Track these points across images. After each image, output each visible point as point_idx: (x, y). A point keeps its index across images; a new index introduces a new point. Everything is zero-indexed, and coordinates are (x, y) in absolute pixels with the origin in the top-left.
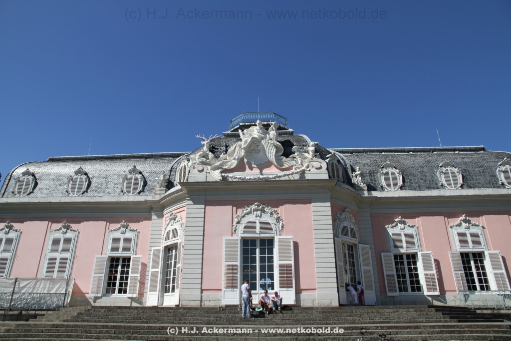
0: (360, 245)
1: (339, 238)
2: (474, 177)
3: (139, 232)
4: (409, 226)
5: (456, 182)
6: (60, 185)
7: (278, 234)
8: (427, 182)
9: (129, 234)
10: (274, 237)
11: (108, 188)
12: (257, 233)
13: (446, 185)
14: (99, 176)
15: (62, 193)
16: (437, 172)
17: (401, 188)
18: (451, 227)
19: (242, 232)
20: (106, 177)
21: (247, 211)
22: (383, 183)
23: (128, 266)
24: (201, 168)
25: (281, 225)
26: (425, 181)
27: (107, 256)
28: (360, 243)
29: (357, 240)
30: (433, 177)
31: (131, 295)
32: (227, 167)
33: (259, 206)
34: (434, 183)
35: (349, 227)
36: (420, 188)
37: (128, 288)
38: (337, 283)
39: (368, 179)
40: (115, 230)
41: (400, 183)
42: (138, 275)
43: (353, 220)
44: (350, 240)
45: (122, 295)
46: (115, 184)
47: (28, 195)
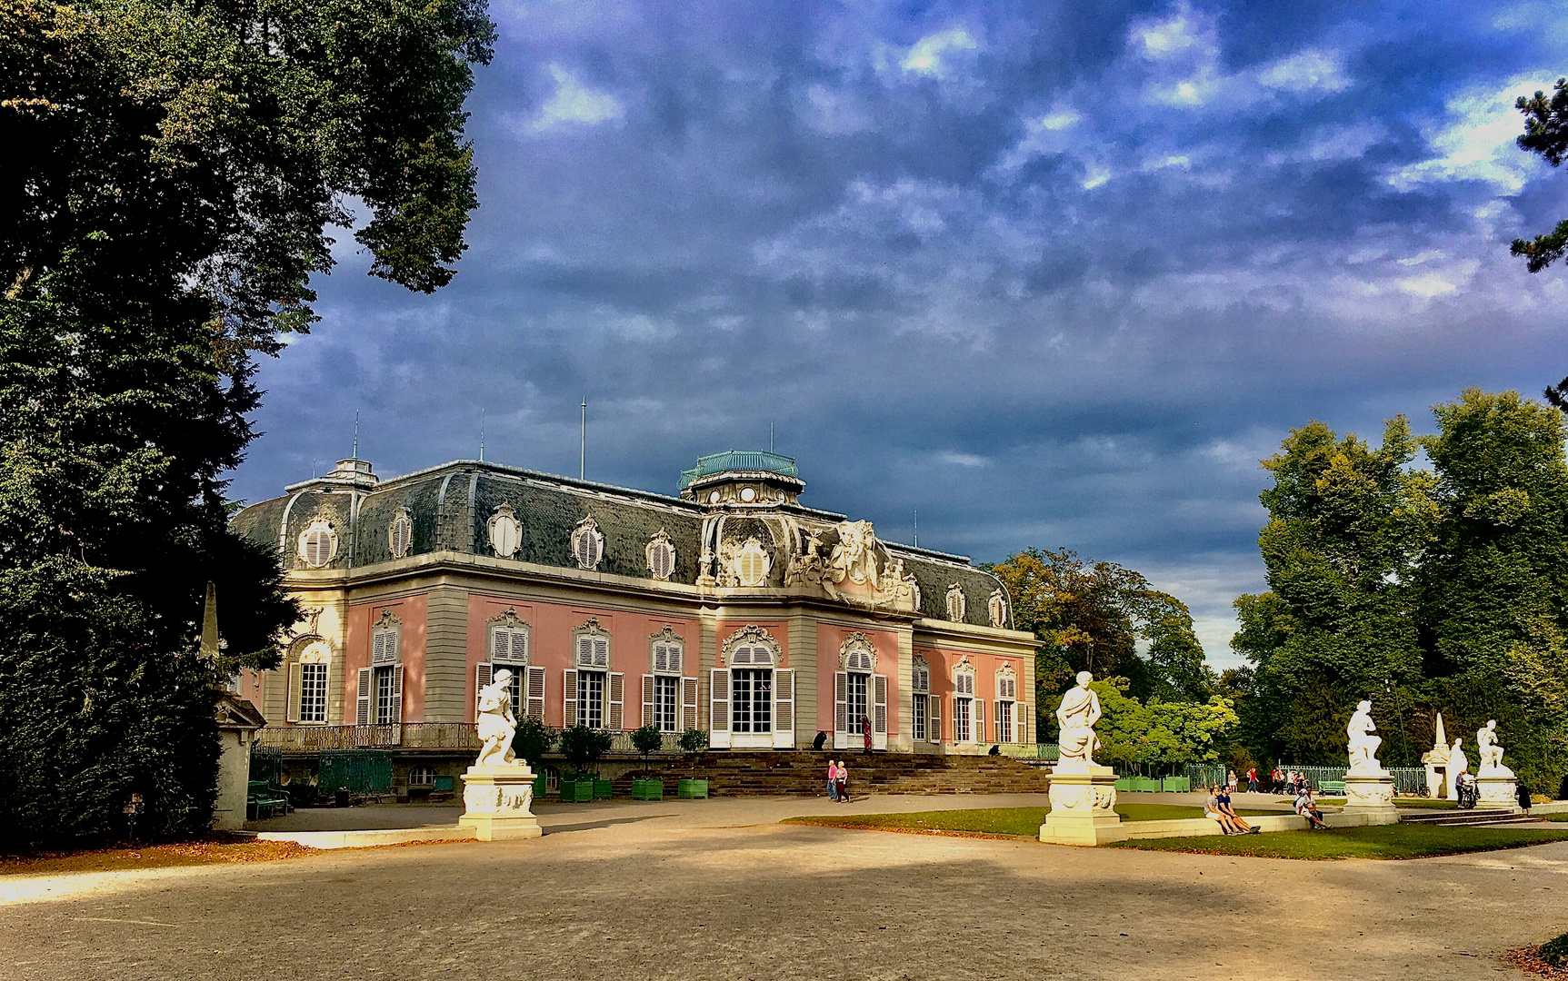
2: (973, 608)
3: (685, 642)
4: (924, 662)
5: (959, 612)
7: (873, 669)
9: (674, 644)
10: (870, 674)
11: (630, 561)
12: (859, 668)
13: (952, 615)
14: (612, 535)
15: (567, 559)
16: (945, 595)
18: (954, 669)
19: (848, 666)
21: (851, 640)
23: (672, 691)
25: (876, 660)
26: (937, 607)
27: (653, 676)
30: (943, 602)
33: (860, 635)
34: (943, 611)
36: (933, 615)
37: (676, 723)
40: (657, 636)
45: (671, 732)
46: (637, 554)
47: (515, 554)
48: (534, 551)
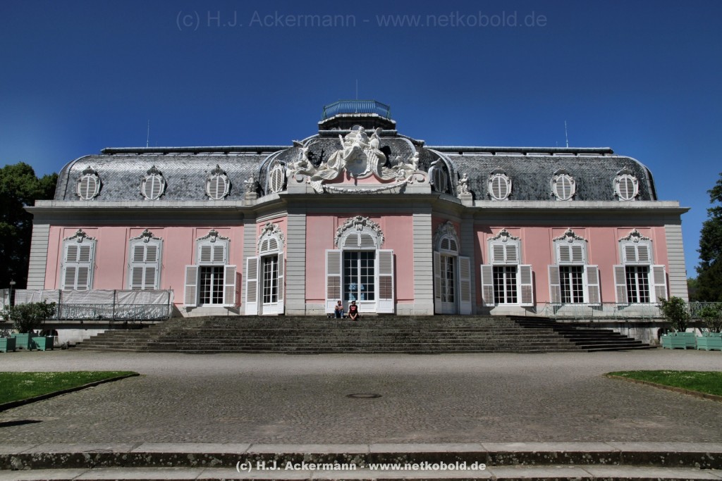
0: (460, 257)
1: (438, 251)
2: (589, 187)
3: (230, 241)
4: (512, 238)
5: (568, 192)
6: (132, 186)
7: (379, 246)
8: (537, 192)
9: (219, 243)
10: (375, 251)
11: (190, 191)
12: (359, 246)
13: (557, 195)
14: (176, 176)
15: (136, 196)
16: (549, 180)
17: (510, 197)
18: (554, 241)
19: (344, 245)
20: (185, 177)
21: (349, 224)
22: (491, 191)
23: (222, 276)
24: (300, 179)
25: (382, 238)
26: (536, 190)
27: (197, 266)
28: (460, 255)
29: (457, 252)
30: (544, 186)
31: (228, 305)
32: (327, 178)
33: (360, 219)
34: (545, 193)
35: (449, 239)
36: (529, 198)
37: (224, 298)
38: (434, 294)
39: (475, 186)
40: (203, 238)
41: (509, 191)
42: (234, 285)
43: (455, 232)
44: (449, 252)
45: (218, 305)
46: (197, 186)
47: (95, 197)
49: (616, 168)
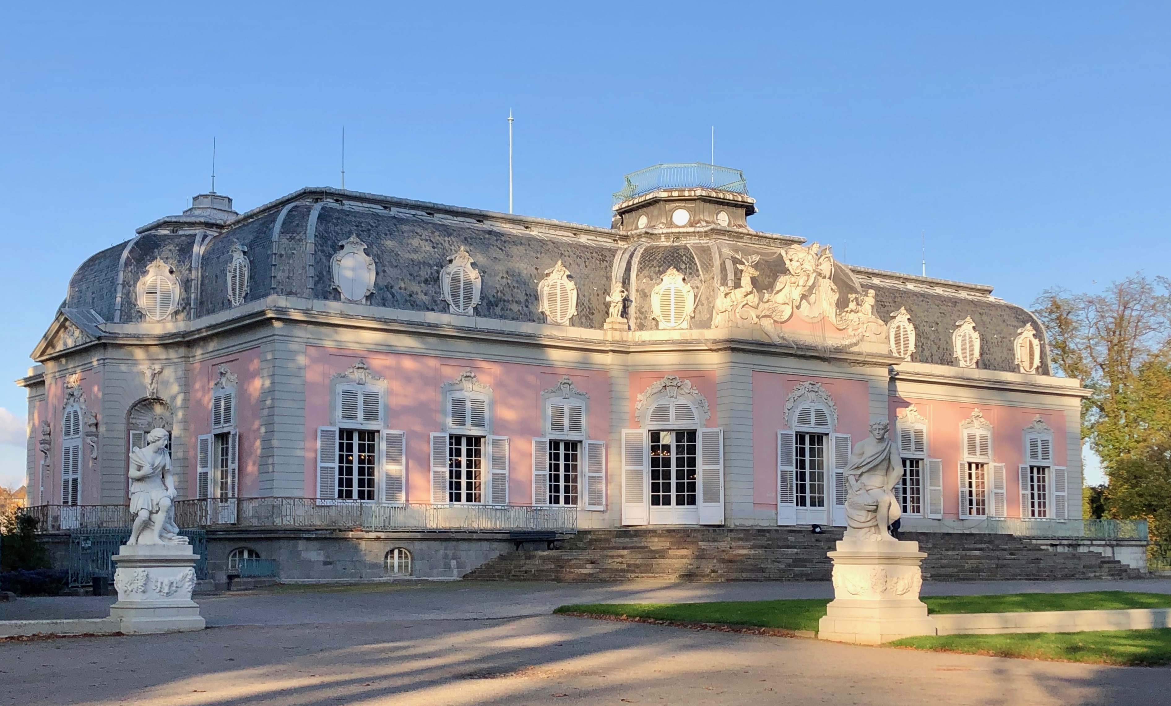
2: (991, 349)
3: (589, 399)
4: (920, 418)
5: (972, 355)
6: (426, 282)
7: (834, 428)
8: (940, 350)
9: (575, 401)
10: (827, 434)
11: (517, 302)
13: (961, 358)
15: (435, 302)
16: (952, 334)
17: (913, 356)
18: (962, 426)
19: (796, 423)
21: (800, 392)
22: (892, 344)
23: (576, 457)
24: (745, 316)
25: (835, 416)
27: (548, 439)
31: (594, 509)
32: (777, 317)
34: (948, 355)
36: (932, 360)
37: (579, 495)
40: (552, 392)
41: (912, 347)
42: (602, 475)
45: (571, 507)
47: (367, 298)
48: (393, 295)
49: (1016, 324)
